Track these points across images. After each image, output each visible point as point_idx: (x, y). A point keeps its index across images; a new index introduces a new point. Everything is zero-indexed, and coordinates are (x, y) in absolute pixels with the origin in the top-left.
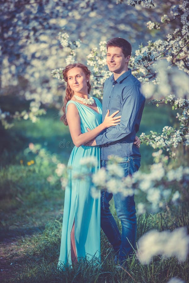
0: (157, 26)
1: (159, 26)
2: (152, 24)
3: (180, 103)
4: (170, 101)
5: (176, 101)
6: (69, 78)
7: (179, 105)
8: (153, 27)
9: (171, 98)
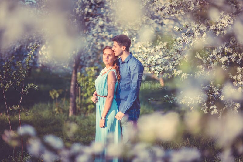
0: (180, 29)
1: (181, 29)
2: (177, 27)
3: (185, 76)
4: (178, 75)
5: (182, 75)
6: (104, 54)
7: (184, 78)
8: (178, 30)
9: (179, 73)
